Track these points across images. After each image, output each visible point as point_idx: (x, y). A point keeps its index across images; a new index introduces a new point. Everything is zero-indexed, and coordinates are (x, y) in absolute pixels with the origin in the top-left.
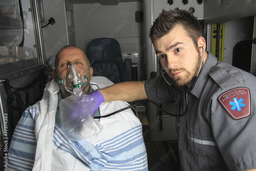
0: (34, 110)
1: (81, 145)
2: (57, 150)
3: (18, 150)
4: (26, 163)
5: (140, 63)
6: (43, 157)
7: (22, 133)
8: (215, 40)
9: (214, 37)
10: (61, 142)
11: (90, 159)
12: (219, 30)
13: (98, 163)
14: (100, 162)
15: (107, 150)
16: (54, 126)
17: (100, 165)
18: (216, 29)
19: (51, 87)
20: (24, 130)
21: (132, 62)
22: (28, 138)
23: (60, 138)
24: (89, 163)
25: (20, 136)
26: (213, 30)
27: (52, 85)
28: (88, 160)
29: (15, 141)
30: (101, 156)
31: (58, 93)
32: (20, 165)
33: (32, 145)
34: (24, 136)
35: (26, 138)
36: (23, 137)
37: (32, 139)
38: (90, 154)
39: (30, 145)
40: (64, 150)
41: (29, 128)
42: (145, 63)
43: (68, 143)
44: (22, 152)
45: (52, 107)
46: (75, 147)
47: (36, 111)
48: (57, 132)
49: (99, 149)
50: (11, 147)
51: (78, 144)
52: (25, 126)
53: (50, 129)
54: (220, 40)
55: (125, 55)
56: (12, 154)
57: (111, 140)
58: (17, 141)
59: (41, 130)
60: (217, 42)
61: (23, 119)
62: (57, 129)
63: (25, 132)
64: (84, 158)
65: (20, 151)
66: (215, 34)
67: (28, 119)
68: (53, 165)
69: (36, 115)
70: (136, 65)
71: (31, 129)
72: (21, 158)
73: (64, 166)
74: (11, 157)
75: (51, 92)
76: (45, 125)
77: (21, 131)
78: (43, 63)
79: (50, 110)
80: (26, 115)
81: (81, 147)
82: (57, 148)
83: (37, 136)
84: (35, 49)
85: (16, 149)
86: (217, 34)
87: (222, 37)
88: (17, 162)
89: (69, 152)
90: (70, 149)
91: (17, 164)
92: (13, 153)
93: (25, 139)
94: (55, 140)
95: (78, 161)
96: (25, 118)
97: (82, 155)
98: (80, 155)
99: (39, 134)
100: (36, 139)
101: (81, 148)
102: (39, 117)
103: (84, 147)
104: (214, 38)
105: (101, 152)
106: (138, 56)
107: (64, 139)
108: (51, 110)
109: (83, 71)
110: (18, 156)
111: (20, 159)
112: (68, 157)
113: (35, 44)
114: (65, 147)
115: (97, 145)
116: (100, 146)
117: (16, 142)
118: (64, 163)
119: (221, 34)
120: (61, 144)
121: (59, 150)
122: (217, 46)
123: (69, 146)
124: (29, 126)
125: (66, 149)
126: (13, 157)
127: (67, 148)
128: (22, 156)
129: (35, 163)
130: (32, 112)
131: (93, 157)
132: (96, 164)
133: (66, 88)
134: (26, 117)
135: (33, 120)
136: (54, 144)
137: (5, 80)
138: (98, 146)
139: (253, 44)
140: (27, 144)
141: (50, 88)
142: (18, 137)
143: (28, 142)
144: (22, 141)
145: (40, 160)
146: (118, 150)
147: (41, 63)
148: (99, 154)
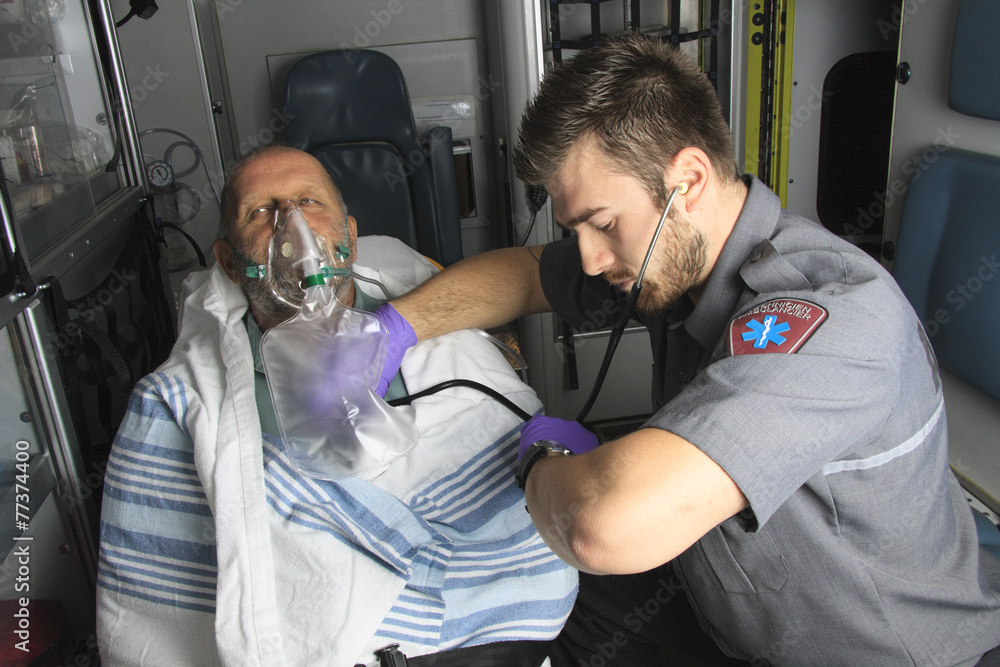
0: (176, 389)
1: (364, 507)
2: (285, 525)
3: (142, 532)
4: (179, 574)
5: (481, 138)
6: (244, 554)
7: (145, 474)
8: (757, 51)
9: (757, 39)
10: (294, 499)
11: (403, 553)
12: (774, 14)
13: (426, 558)
14: (430, 557)
15: (448, 514)
16: (261, 446)
17: (432, 564)
18: (761, 11)
19: (214, 296)
20: (151, 463)
21: (455, 137)
22: (173, 491)
23: (288, 487)
24: (404, 566)
25: (141, 485)
26: (753, 12)
27: (218, 291)
28: (397, 555)
29: (123, 503)
30: (434, 538)
31: (245, 319)
32: (158, 581)
33: (191, 512)
34: (156, 482)
35: (163, 489)
36: (152, 487)
37: (187, 495)
38: (399, 534)
39: (183, 515)
40: (310, 525)
41: (168, 453)
42: (505, 141)
43: (318, 503)
44: (159, 538)
45: (238, 375)
46: (344, 513)
47: (182, 392)
48: (273, 464)
49: (422, 513)
50: (112, 523)
51: (351, 503)
52: (151, 450)
53: (248, 457)
54: (778, 50)
55: (422, 112)
56: (119, 546)
57: (457, 474)
58: (129, 501)
59: (219, 465)
60: (768, 57)
61: (139, 424)
62: (274, 457)
63: (155, 471)
64: (382, 551)
65: (150, 537)
66: (760, 29)
67: (157, 421)
68: (280, 577)
69: (186, 411)
70: (468, 148)
71: (175, 459)
72: (158, 558)
73: (321, 578)
74: (118, 555)
75: (222, 318)
76: (228, 442)
77: (138, 467)
78: (140, 183)
79: (234, 388)
80: (148, 408)
81: (364, 514)
82: (283, 518)
83: (208, 486)
84: (103, 131)
85: (134, 530)
86: (766, 29)
87: (783, 41)
88: (143, 572)
89: (327, 529)
90: (331, 520)
91: (146, 578)
92: (123, 543)
93: (160, 495)
94: (272, 495)
95: (361, 557)
96: (145, 419)
97: (373, 538)
98: (369, 538)
99: (216, 476)
100: (208, 493)
101: (363, 516)
102: (203, 415)
103: (372, 511)
104: (756, 43)
105: (430, 521)
106: (473, 114)
107: (302, 488)
108: (239, 389)
109: (327, 230)
110: (145, 552)
111: (155, 563)
112: (329, 546)
113: (103, 111)
114: (314, 515)
115: (414, 500)
116: (425, 501)
117: (126, 504)
118: (317, 568)
119: (779, 28)
120: (295, 507)
121: (293, 526)
122: (768, 73)
123: (327, 511)
124: (167, 449)
125: (317, 522)
126: (127, 557)
127: (320, 518)
128: (162, 552)
129: (221, 575)
130: (172, 397)
131: (409, 544)
132: (419, 564)
133: (275, 293)
134: (151, 416)
135: (179, 427)
136: (271, 507)
137: (49, 284)
138: (420, 500)
139: (897, 84)
140: (169, 511)
141: (212, 303)
142: (133, 489)
143: (172, 505)
144: (152, 502)
145: (235, 564)
146: (481, 508)
147: (133, 184)
148: (426, 532)
